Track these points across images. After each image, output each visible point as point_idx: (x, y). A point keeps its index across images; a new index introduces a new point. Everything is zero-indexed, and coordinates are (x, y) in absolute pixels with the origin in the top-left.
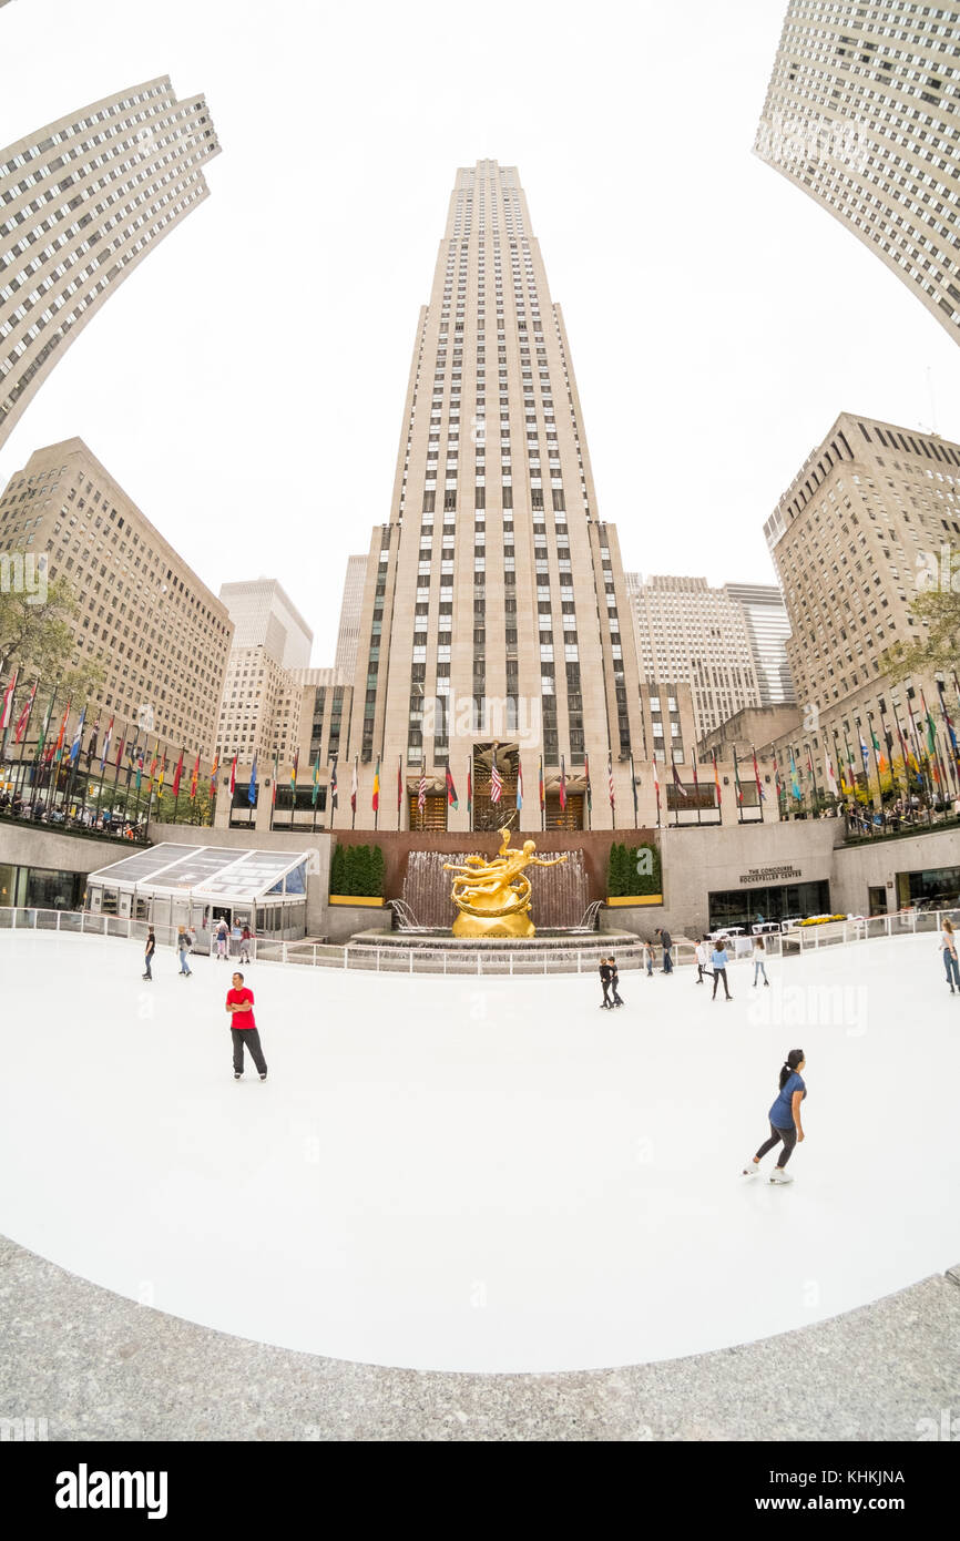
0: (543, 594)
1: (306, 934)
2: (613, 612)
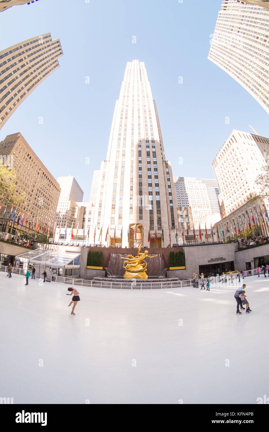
0: (150, 181)
1: (80, 277)
2: (169, 187)
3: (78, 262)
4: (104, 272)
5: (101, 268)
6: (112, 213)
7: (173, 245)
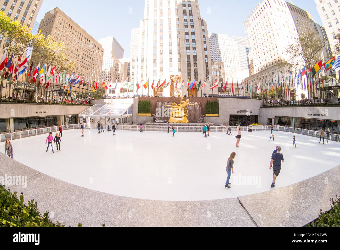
0: (187, 37)
1: (133, 123)
2: (205, 42)
3: (130, 111)
4: (153, 117)
5: (150, 114)
6: (154, 67)
7: (209, 94)
